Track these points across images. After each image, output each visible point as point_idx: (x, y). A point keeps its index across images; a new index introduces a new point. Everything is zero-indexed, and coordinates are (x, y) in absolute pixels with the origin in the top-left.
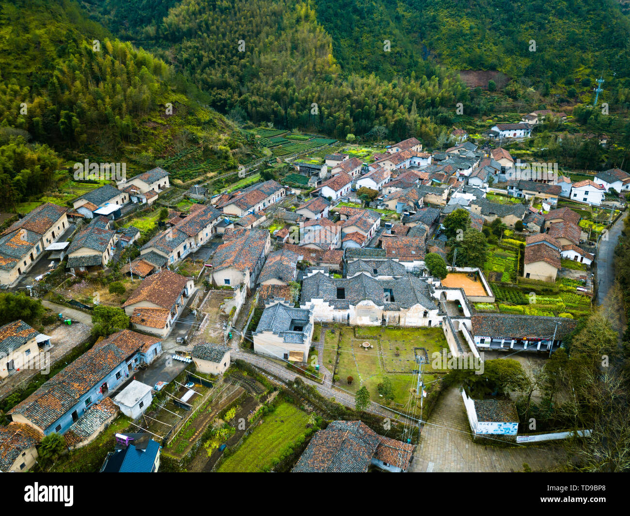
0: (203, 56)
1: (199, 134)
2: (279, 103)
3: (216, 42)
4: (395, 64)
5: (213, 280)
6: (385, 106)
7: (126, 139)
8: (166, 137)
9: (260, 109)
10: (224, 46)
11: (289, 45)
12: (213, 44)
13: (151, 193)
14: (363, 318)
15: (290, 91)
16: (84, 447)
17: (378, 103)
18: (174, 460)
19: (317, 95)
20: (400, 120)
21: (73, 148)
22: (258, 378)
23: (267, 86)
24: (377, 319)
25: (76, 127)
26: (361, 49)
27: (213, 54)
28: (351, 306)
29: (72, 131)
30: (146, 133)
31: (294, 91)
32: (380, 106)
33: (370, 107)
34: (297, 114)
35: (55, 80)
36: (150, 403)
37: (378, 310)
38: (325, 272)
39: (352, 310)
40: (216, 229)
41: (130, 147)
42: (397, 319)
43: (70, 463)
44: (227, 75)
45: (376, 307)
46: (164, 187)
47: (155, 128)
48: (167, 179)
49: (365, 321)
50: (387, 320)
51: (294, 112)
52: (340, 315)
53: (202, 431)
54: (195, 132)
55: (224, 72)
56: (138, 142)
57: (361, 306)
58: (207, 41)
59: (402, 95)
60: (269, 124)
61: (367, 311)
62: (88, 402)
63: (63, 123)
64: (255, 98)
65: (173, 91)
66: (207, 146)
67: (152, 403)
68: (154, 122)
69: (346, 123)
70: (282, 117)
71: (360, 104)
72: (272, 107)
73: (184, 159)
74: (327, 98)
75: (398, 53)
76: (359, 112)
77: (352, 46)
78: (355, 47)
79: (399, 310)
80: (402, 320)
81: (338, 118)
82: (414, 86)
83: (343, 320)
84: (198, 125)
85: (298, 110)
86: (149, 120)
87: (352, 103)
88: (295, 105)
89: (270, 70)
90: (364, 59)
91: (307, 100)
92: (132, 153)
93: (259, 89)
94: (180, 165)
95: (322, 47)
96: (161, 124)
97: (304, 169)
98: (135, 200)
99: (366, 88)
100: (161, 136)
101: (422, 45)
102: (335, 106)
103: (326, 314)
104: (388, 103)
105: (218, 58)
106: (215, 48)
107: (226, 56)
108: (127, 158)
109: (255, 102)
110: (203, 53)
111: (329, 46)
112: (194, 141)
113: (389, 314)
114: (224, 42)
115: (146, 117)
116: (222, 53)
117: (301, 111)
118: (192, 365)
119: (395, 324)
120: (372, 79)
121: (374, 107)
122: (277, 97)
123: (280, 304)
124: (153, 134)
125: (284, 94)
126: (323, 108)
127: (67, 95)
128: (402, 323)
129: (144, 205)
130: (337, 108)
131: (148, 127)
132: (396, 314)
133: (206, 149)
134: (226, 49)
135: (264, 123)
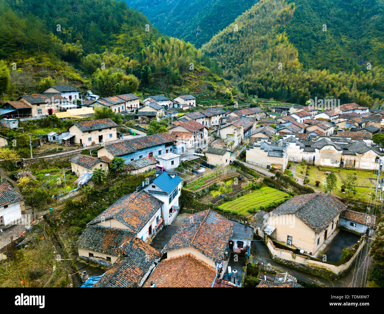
0: (218, 64)
1: (215, 86)
2: (262, 85)
3: (227, 57)
4: (339, 67)
5: (220, 134)
6: (333, 86)
7: (175, 83)
8: (196, 84)
9: (250, 88)
10: (231, 58)
11: (270, 55)
12: (225, 58)
13: (185, 105)
14: (326, 160)
15: (270, 77)
16: (136, 175)
17: (328, 84)
18: (190, 192)
19: (287, 79)
20: (344, 94)
21: (146, 87)
22: (249, 171)
23: (255, 76)
24: (336, 162)
25: (149, 73)
26: (317, 58)
27: (225, 63)
28: (316, 150)
29: (147, 76)
30: (185, 81)
31: (272, 78)
32: (330, 85)
33: (323, 86)
34: (273, 90)
35: (142, 53)
36: (178, 166)
37: (338, 154)
38: (296, 137)
39: (317, 154)
40: (222, 120)
41: (175, 87)
42: (353, 162)
43: (126, 180)
44: (232, 72)
45: (337, 151)
46: (192, 106)
47: (190, 80)
48: (194, 101)
49: (327, 162)
50: (345, 162)
51: (271, 89)
52: (308, 156)
53: (210, 184)
54: (213, 84)
55: (230, 71)
56: (180, 85)
57: (325, 150)
58: (222, 57)
59: (346, 80)
60: (255, 96)
61: (329, 154)
62: (141, 157)
63: (143, 71)
64: (248, 83)
65: (202, 65)
66: (219, 91)
67: (179, 166)
68: (190, 77)
69: (305, 94)
70: (264, 92)
71: (316, 84)
72: (258, 87)
73: (205, 96)
74: (293, 81)
75: (342, 60)
76: (315, 89)
77: (310, 57)
78: (313, 57)
79: (355, 155)
80: (357, 163)
81: (301, 92)
82: (353, 77)
83: (310, 161)
84: (215, 82)
85: (274, 87)
86: (188, 75)
87: (310, 83)
88: (272, 85)
89: (258, 69)
90: (318, 63)
91: (280, 82)
92: (176, 90)
93: (250, 79)
94: (203, 98)
95: (292, 55)
96: (194, 78)
97: (278, 109)
98: (176, 106)
99: (320, 76)
100: (194, 84)
101: (359, 58)
102: (299, 86)
103: (297, 155)
104: (335, 84)
105: (227, 65)
106: (226, 60)
107: (232, 64)
108: (174, 92)
109: (247, 85)
110: (219, 63)
111: (296, 54)
112: (211, 89)
113: (346, 158)
114: (231, 56)
115: (186, 74)
116: (230, 62)
117: (276, 88)
118: (205, 158)
119: (351, 167)
120: (324, 72)
121: (326, 85)
122: (260, 81)
123: (265, 142)
124: (189, 82)
125: (266, 80)
126: (290, 86)
127: (147, 60)
128: (357, 166)
129: (181, 109)
130: (299, 87)
131: (187, 79)
132: (353, 158)
133: (218, 93)
134: (232, 60)
135: (252, 95)
